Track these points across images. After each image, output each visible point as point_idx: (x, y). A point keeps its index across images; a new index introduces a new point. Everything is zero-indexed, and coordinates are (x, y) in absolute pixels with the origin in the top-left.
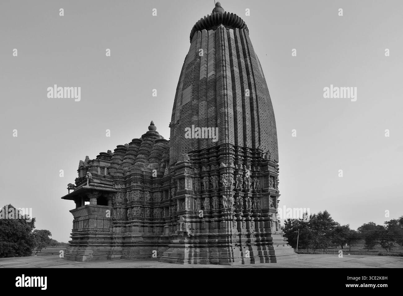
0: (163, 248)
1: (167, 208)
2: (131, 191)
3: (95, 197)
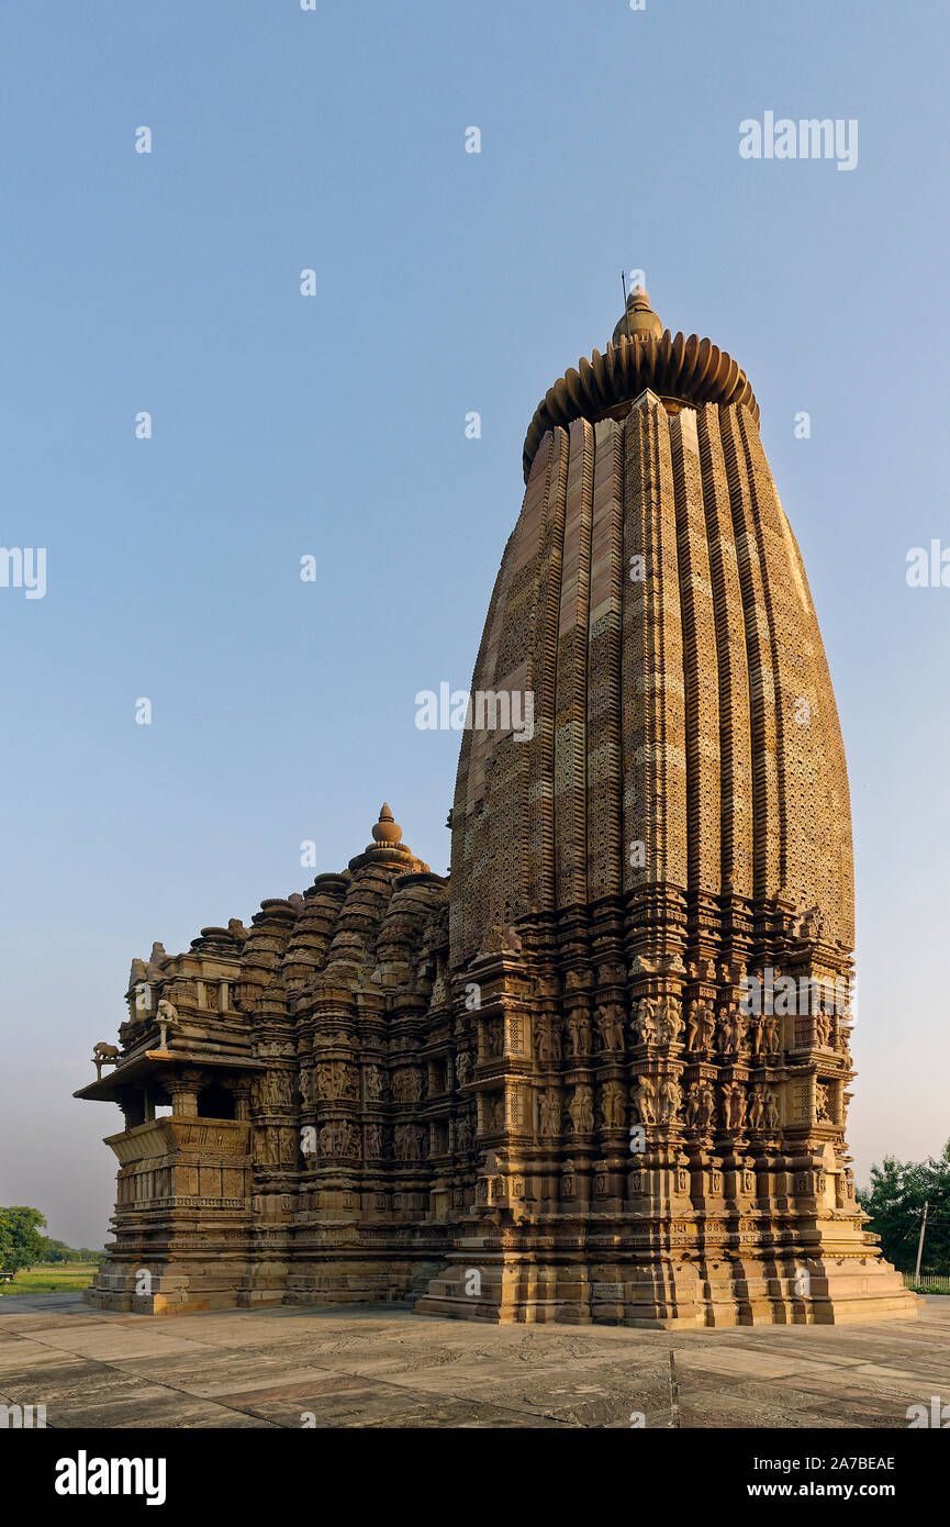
0: (426, 1265)
1: (442, 1124)
2: (314, 1066)
3: (192, 1091)
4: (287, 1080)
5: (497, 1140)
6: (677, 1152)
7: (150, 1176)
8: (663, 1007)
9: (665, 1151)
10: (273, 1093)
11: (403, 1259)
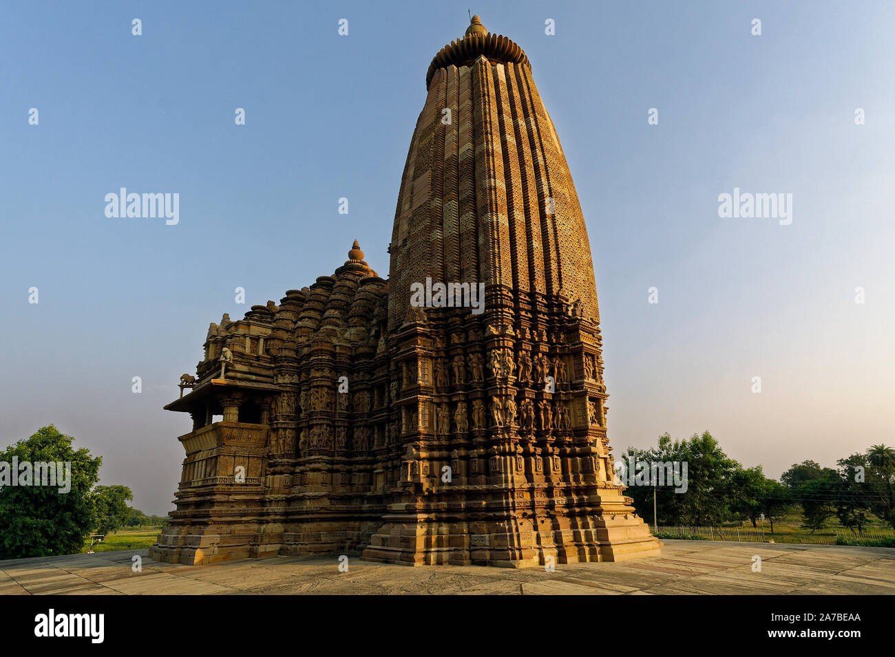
0: (370, 524)
1: (381, 426)
2: (309, 390)
3: (236, 405)
4: (293, 398)
5: (414, 437)
6: (516, 444)
7: (204, 462)
8: (503, 355)
9: (509, 444)
10: (284, 406)
11: (356, 519)
